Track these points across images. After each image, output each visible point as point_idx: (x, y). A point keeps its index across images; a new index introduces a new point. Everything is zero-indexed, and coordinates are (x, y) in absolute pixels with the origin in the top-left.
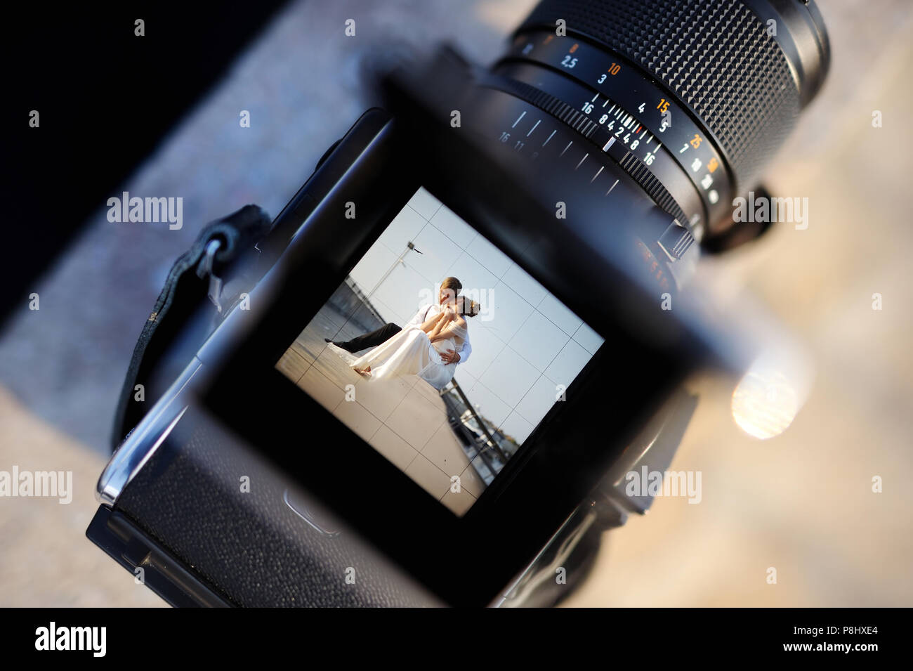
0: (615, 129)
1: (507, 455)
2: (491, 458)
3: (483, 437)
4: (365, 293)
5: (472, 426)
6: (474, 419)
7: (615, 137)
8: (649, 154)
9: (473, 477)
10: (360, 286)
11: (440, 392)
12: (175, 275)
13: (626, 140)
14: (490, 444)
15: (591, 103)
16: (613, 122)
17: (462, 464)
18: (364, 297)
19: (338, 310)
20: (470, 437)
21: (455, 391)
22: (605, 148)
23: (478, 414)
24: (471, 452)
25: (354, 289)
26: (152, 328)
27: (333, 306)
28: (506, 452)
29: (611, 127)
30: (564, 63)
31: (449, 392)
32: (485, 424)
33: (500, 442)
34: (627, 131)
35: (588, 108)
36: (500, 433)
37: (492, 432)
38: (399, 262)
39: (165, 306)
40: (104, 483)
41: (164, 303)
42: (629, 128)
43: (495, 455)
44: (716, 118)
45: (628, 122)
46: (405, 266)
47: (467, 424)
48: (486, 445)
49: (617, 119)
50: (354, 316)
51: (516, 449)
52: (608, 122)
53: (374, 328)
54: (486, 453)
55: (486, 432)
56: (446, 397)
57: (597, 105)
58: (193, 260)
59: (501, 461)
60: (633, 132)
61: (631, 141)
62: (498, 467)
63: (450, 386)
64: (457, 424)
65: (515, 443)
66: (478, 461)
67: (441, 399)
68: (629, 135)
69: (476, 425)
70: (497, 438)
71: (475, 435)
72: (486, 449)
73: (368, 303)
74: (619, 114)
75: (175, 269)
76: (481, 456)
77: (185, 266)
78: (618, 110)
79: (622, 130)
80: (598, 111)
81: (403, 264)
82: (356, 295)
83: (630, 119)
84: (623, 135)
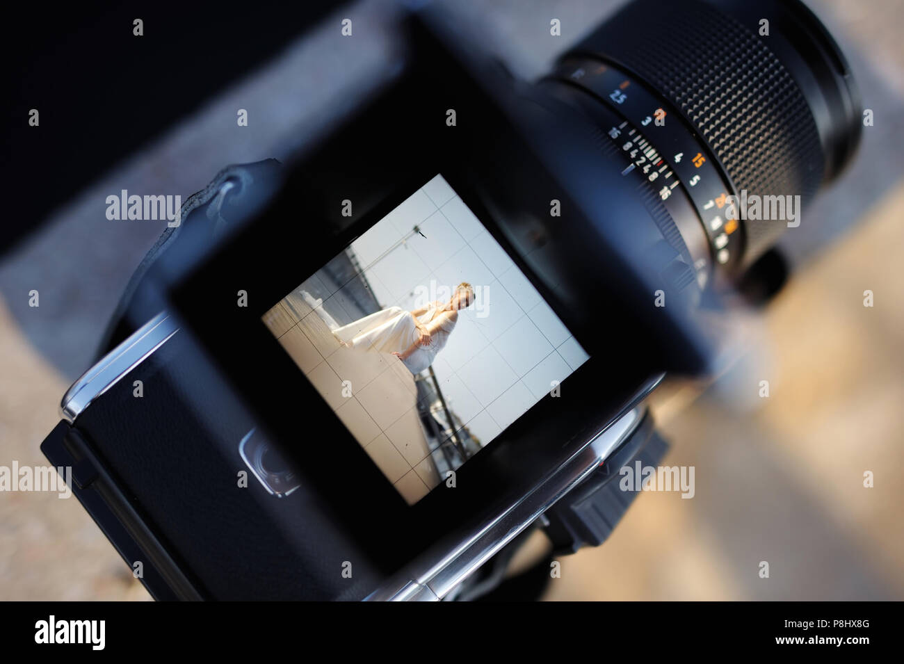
0: (638, 158)
1: (468, 454)
2: (452, 454)
3: (449, 432)
4: (363, 265)
5: (439, 417)
6: (443, 412)
7: (635, 164)
8: (666, 188)
9: (430, 469)
10: (358, 257)
11: (415, 376)
13: (646, 170)
14: (454, 439)
15: (618, 129)
16: (636, 151)
17: (422, 453)
18: (361, 271)
19: (332, 277)
20: (436, 429)
21: (430, 380)
22: (625, 172)
23: (448, 407)
24: (434, 444)
25: (352, 260)
27: (328, 272)
28: (468, 450)
29: (633, 154)
31: (424, 380)
32: (453, 418)
33: (465, 440)
34: (648, 161)
35: (615, 133)
36: (466, 432)
37: (458, 428)
38: (401, 243)
40: (69, 397)
42: (651, 159)
43: (456, 453)
44: (742, 176)
45: (651, 153)
46: (406, 248)
47: (435, 415)
48: (449, 439)
49: (641, 148)
50: (347, 286)
51: (479, 449)
52: (631, 149)
54: (448, 448)
55: (452, 426)
56: (420, 384)
57: (625, 131)
58: (205, 200)
59: (461, 460)
60: (654, 163)
61: (651, 172)
62: (457, 463)
63: (426, 373)
64: (424, 413)
65: (478, 444)
66: (438, 455)
67: (414, 384)
68: (649, 166)
69: (444, 417)
70: (462, 436)
71: (441, 428)
72: (449, 444)
73: (364, 276)
74: (643, 144)
75: (187, 204)
76: (443, 449)
77: (197, 203)
78: (643, 141)
79: (643, 159)
80: (624, 138)
81: (405, 245)
82: (353, 266)
83: (653, 151)
84: (643, 165)
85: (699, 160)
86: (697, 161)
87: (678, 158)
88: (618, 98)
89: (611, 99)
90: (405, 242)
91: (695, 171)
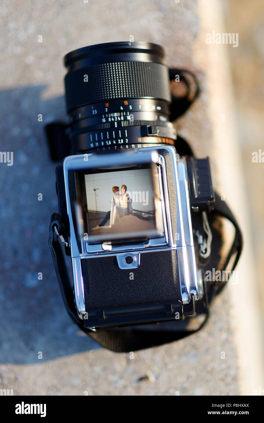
0: (115, 119)
4: (95, 210)
5: (146, 216)
6: (146, 214)
7: (116, 121)
8: (128, 117)
10: (92, 210)
12: (51, 245)
13: (119, 119)
15: (103, 118)
16: (112, 118)
18: (96, 211)
21: (136, 212)
22: (116, 126)
25: (92, 212)
26: (56, 263)
29: (113, 120)
30: (93, 113)
34: (117, 117)
35: (104, 120)
39: (55, 254)
41: (54, 254)
44: (138, 94)
45: (116, 115)
47: (145, 216)
53: (105, 216)
56: (135, 215)
57: (105, 117)
60: (119, 115)
61: (121, 118)
63: (134, 212)
68: (119, 117)
71: (149, 217)
73: (98, 212)
74: (112, 115)
77: (52, 240)
78: (111, 114)
79: (116, 118)
80: (107, 119)
81: (97, 196)
82: (93, 213)
83: (116, 114)
84: (117, 119)
85: (126, 103)
86: (126, 104)
87: (122, 108)
88: (95, 112)
89: (94, 114)
90: (96, 195)
91: (128, 106)
